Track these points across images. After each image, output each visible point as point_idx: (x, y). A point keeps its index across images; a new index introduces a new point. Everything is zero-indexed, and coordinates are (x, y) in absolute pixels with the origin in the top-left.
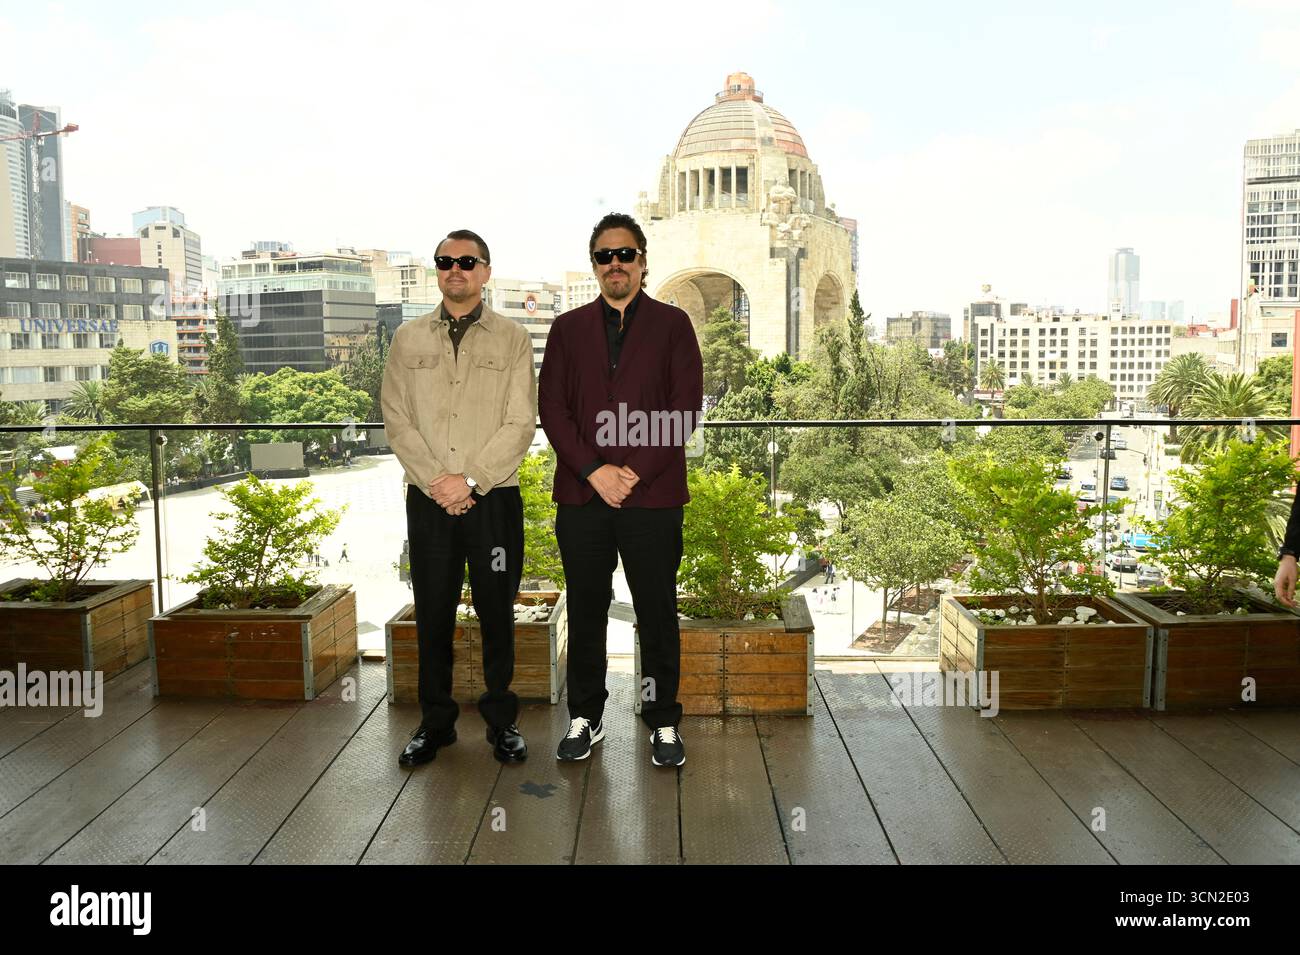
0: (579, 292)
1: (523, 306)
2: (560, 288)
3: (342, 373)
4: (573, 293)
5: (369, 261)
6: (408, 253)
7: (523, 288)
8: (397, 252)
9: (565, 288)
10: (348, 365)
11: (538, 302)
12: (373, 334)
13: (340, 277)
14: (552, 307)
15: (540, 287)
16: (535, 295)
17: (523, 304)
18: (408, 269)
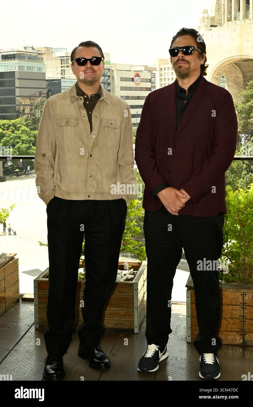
0: (166, 71)
1: (133, 80)
2: (155, 69)
3: (26, 120)
4: (163, 72)
5: (42, 54)
6: (66, 49)
7: (133, 69)
8: (59, 49)
9: (158, 69)
10: (29, 115)
11: (142, 77)
12: (43, 97)
13: (25, 64)
14: (150, 81)
15: (143, 68)
16: (140, 74)
17: (133, 79)
18: (65, 58)
